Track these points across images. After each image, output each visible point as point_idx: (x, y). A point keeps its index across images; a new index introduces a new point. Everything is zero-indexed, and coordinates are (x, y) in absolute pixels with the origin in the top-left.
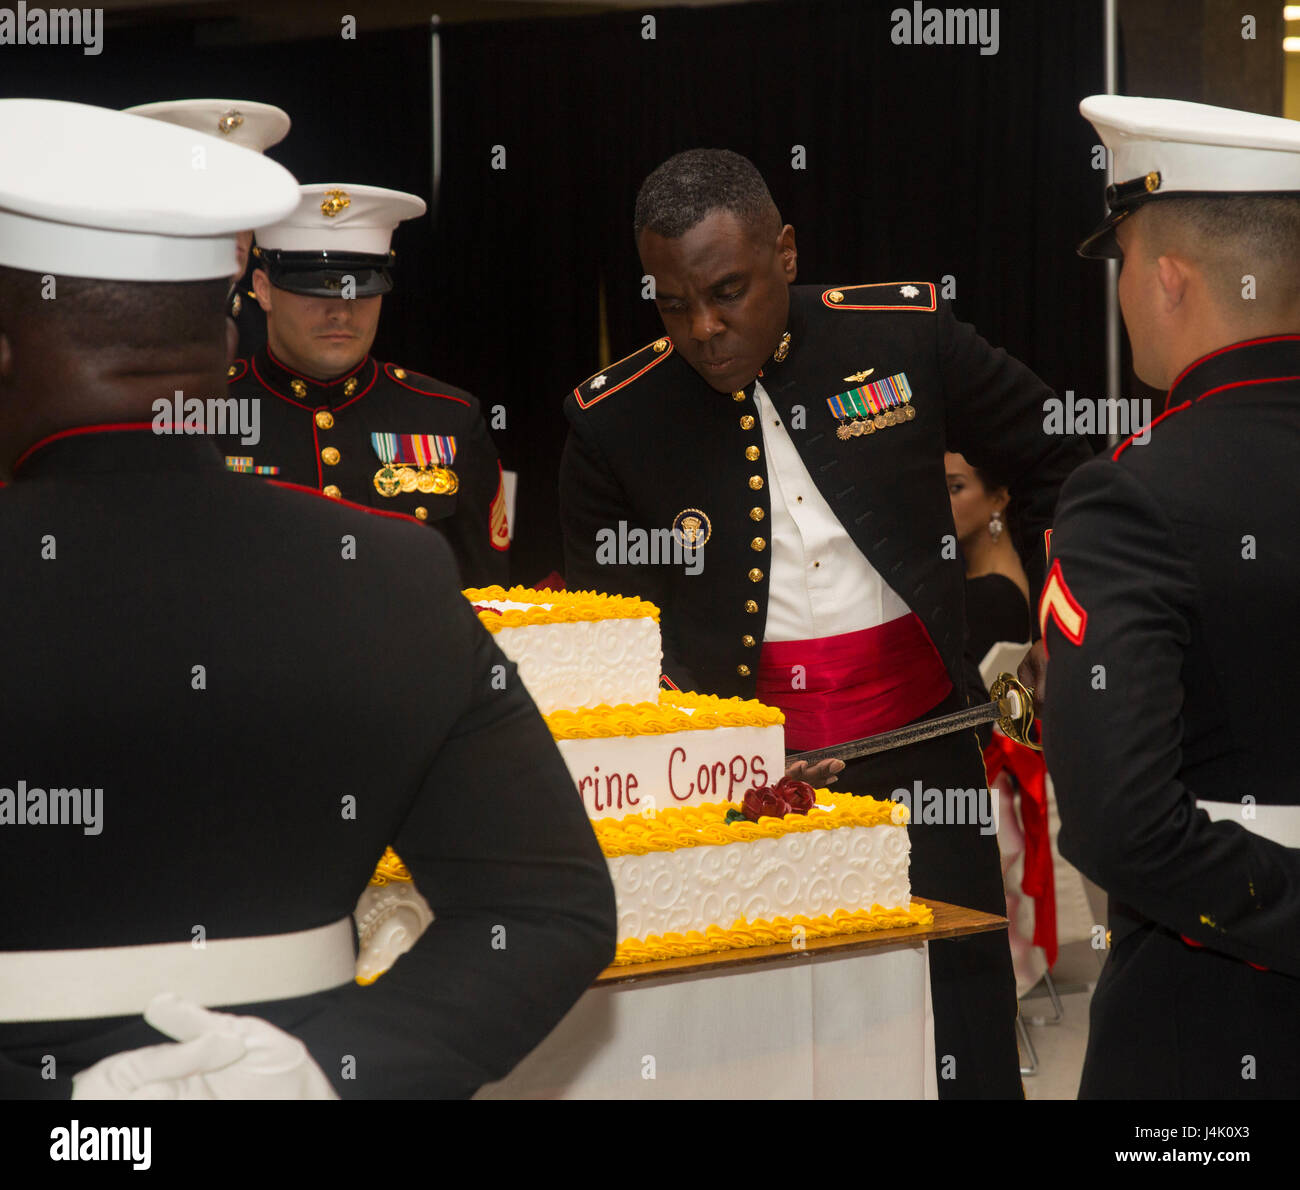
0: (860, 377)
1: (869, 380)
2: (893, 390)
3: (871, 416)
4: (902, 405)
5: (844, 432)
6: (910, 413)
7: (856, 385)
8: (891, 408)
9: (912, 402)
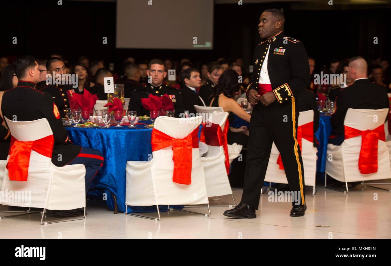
0: (281, 48)
1: (282, 48)
2: (283, 51)
3: (278, 53)
4: (283, 53)
5: (274, 53)
6: (283, 54)
7: (280, 48)
8: (281, 53)
9: (284, 53)
